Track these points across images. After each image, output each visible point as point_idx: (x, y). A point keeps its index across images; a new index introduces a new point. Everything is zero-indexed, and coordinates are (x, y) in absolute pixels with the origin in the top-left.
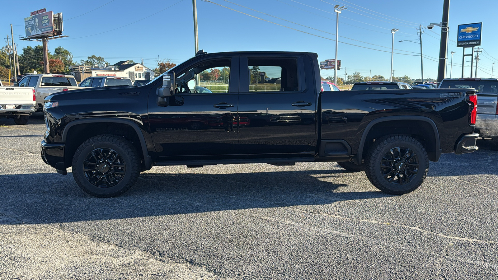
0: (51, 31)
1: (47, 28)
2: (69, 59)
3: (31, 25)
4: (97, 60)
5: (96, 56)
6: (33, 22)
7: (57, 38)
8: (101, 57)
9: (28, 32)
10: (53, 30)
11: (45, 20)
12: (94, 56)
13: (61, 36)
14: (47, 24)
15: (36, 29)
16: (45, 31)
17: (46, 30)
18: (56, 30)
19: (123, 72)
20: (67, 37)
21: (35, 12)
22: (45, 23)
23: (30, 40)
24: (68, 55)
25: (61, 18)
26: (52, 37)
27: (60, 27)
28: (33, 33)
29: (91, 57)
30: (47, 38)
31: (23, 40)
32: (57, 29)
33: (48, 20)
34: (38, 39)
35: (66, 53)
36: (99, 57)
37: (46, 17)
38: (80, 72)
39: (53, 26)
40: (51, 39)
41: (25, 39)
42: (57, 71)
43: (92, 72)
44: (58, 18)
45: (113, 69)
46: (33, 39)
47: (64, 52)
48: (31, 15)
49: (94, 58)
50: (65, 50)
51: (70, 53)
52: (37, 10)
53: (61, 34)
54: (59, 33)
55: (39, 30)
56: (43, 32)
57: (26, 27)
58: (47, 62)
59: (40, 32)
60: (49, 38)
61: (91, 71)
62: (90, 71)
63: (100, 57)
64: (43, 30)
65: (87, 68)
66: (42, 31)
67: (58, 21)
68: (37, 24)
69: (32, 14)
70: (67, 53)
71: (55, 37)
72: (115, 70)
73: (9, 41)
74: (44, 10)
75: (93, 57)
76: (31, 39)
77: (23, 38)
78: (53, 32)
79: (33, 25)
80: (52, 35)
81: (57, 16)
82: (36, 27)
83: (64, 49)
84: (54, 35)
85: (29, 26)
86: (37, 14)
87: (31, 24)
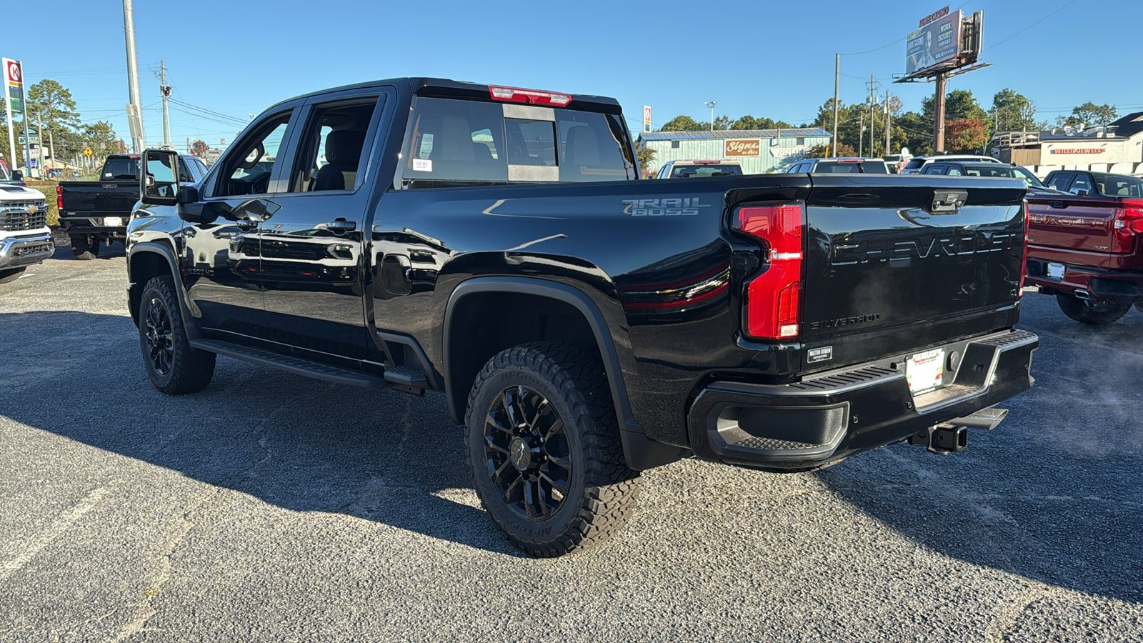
0: (953, 55)
1: (947, 50)
2: (1026, 116)
3: (917, 49)
4: (1097, 114)
5: (1096, 105)
6: (921, 41)
7: (969, 70)
8: (1108, 107)
9: (910, 64)
10: (958, 53)
11: (944, 32)
12: (1090, 104)
13: (975, 64)
14: (947, 42)
15: (926, 56)
16: (942, 57)
17: (945, 56)
18: (964, 52)
19: (1126, 143)
20: (988, 65)
21: (929, 19)
22: (944, 40)
23: (912, 81)
24: (1025, 108)
25: (979, 24)
26: (957, 70)
27: (975, 45)
28: (921, 65)
29: (1080, 109)
30: (947, 73)
31: (899, 83)
32: (968, 50)
33: (949, 32)
34: (931, 77)
35: (1021, 102)
36: (1103, 105)
37: (948, 26)
38: (1011, 147)
39: (959, 43)
40: (957, 73)
41: (904, 80)
42: (964, 146)
43: (1040, 145)
44: (973, 24)
45: (1100, 135)
46: (920, 78)
47: (1013, 102)
48: (920, 27)
49: (1088, 109)
50: (1019, 97)
51: (1030, 103)
52: (931, 14)
53: (976, 61)
54: (972, 58)
55: (931, 57)
56: (939, 61)
57: (909, 54)
58: (941, 127)
59: (932, 62)
60: (951, 72)
61: (1040, 143)
62: (1036, 143)
63: (1105, 106)
64: (938, 56)
65: (1031, 137)
66: (936, 59)
67: (972, 32)
68: (929, 44)
69: (922, 23)
70: (1023, 103)
71: (963, 68)
72: (1104, 137)
73: (873, 88)
74: (946, 10)
75: (1088, 107)
76: (914, 79)
77: (898, 78)
78: (957, 58)
79: (922, 47)
80: (955, 66)
81: (972, 19)
82: (925, 52)
83: (1016, 94)
84: (960, 65)
85: (916, 50)
86: (932, 22)
87: (917, 46)
